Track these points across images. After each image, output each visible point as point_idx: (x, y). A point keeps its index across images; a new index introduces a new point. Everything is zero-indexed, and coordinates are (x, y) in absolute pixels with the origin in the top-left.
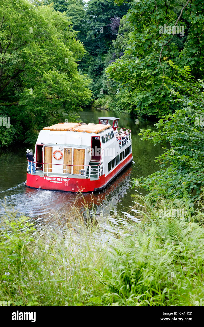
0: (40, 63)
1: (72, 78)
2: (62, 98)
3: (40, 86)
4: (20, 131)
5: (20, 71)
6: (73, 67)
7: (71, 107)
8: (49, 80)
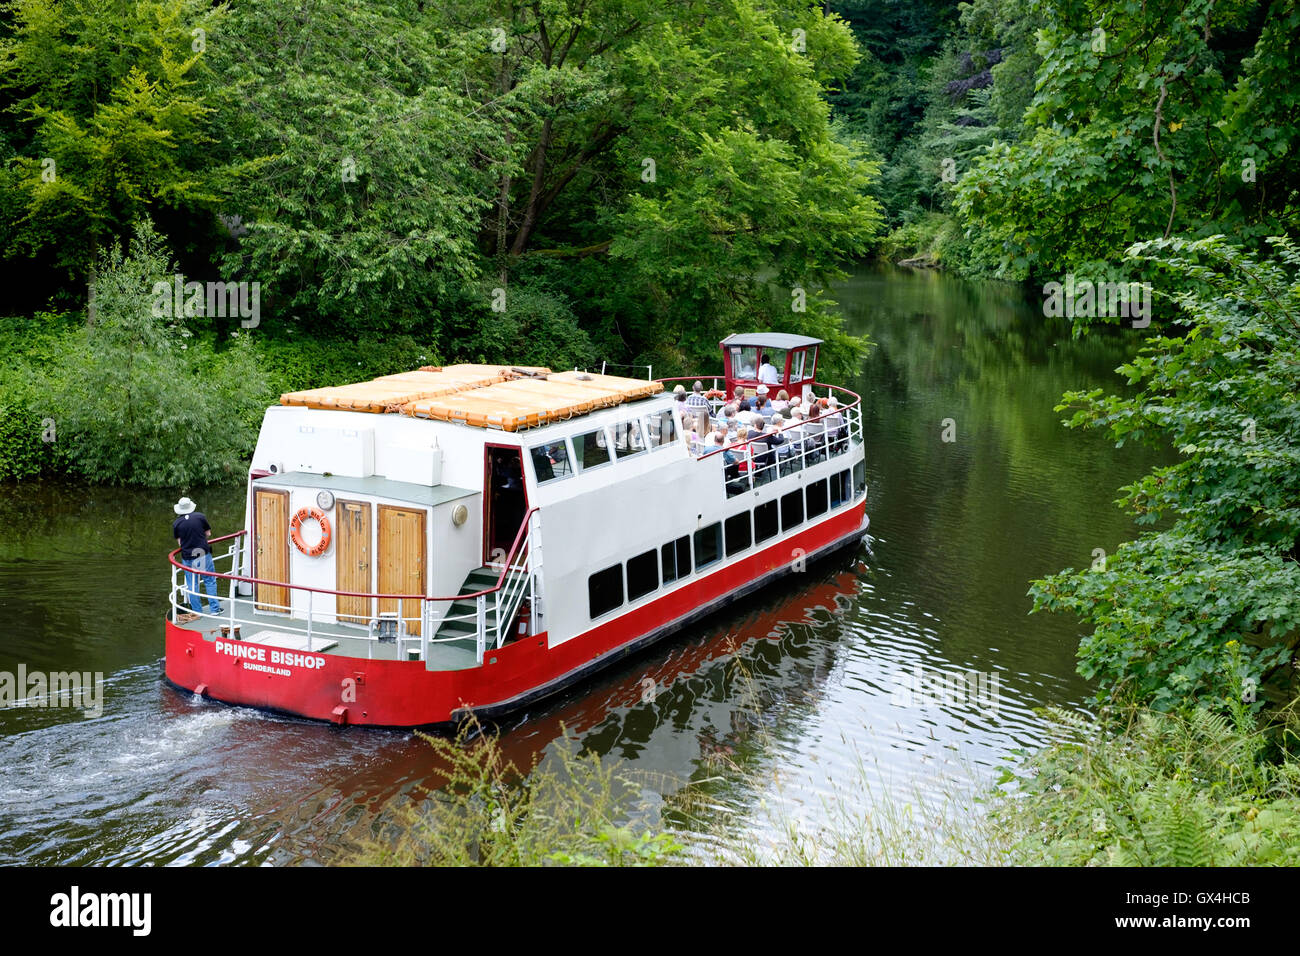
0: (691, 102)
1: (806, 156)
2: (769, 232)
3: (690, 187)
4: (615, 351)
5: (615, 130)
6: (811, 116)
7: (803, 267)
8: (720, 164)
